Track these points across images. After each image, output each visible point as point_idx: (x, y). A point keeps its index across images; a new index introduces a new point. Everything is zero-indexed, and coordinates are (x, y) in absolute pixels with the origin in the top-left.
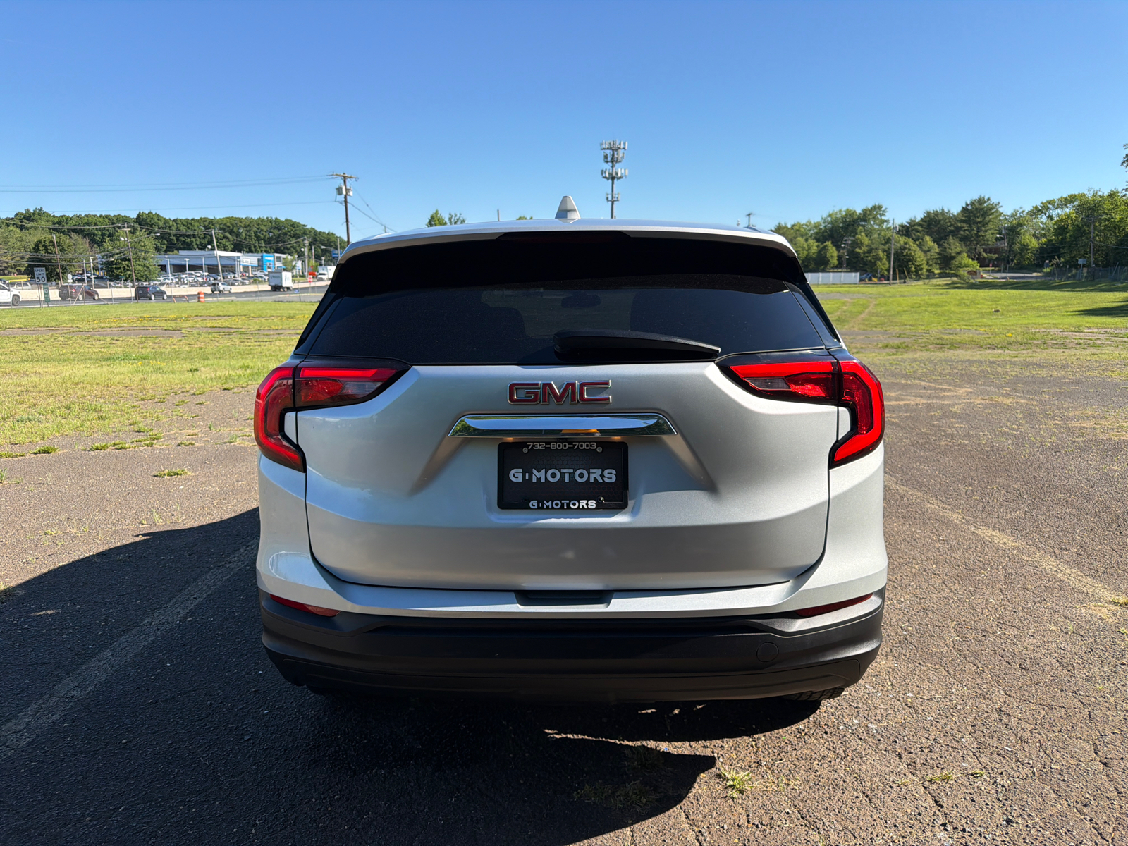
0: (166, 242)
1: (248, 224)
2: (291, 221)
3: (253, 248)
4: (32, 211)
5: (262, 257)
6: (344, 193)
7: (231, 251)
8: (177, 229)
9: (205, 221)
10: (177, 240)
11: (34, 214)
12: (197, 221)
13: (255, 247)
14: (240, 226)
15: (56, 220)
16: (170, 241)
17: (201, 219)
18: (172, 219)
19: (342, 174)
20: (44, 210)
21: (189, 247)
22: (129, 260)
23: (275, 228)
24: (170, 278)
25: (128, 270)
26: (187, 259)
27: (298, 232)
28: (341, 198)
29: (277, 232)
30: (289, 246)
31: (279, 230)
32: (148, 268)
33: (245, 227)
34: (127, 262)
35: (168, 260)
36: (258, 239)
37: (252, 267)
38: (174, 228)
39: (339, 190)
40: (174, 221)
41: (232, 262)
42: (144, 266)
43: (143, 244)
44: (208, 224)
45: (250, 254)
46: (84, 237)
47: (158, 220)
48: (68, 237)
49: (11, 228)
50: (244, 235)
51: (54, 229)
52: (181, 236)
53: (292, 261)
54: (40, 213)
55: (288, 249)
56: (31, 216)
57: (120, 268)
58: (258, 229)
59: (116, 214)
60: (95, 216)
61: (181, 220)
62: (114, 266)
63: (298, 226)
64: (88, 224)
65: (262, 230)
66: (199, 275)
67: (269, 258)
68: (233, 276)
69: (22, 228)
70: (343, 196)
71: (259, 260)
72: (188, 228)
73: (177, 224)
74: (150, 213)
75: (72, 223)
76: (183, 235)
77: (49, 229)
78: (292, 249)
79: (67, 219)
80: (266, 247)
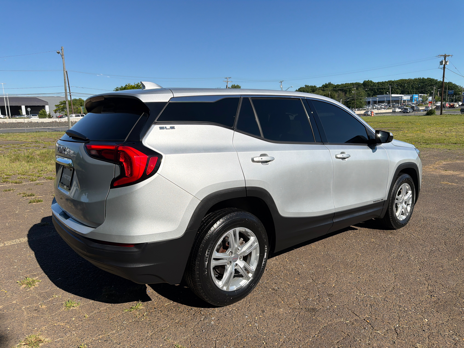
0: (373, 92)
1: (409, 82)
2: (430, 78)
3: (410, 92)
4: (327, 84)
5: (413, 96)
6: (444, 63)
7: (400, 94)
8: (378, 86)
9: (390, 82)
10: (378, 91)
11: (328, 85)
12: (387, 82)
13: (411, 91)
14: (406, 83)
15: (335, 86)
16: (375, 92)
17: (388, 81)
18: (377, 82)
19: (444, 55)
20: (332, 83)
21: (382, 93)
22: (354, 100)
23: (422, 82)
24: (371, 106)
25: (354, 104)
26: (378, 99)
27: (433, 83)
28: (442, 66)
29: (422, 84)
30: (427, 90)
31: (423, 83)
32: (361, 103)
33: (408, 83)
34: (354, 101)
35: (371, 99)
36: (413, 88)
37: (407, 100)
38: (377, 86)
39: (441, 63)
40: (377, 83)
41: (398, 99)
42: (360, 102)
43: (361, 93)
44: (391, 83)
45: (408, 95)
46: (343, 92)
47: (371, 83)
48: (338, 92)
49: (320, 91)
50: (406, 86)
51: (333, 90)
52: (379, 89)
53: (427, 97)
54: (330, 84)
55: (426, 91)
56: (327, 86)
57: (351, 103)
58: (413, 83)
59: (356, 82)
60: (348, 84)
61: (380, 83)
62: (349, 103)
63: (433, 81)
64: (345, 87)
65: (415, 84)
66: (383, 105)
67: (416, 96)
68: (398, 105)
69: (323, 90)
70: (443, 65)
71: (411, 97)
72: (383, 85)
73: (378, 84)
74: (369, 80)
75: (339, 87)
76: (380, 89)
77: (332, 90)
78: (429, 91)
79: (338, 86)
80: (416, 91)
